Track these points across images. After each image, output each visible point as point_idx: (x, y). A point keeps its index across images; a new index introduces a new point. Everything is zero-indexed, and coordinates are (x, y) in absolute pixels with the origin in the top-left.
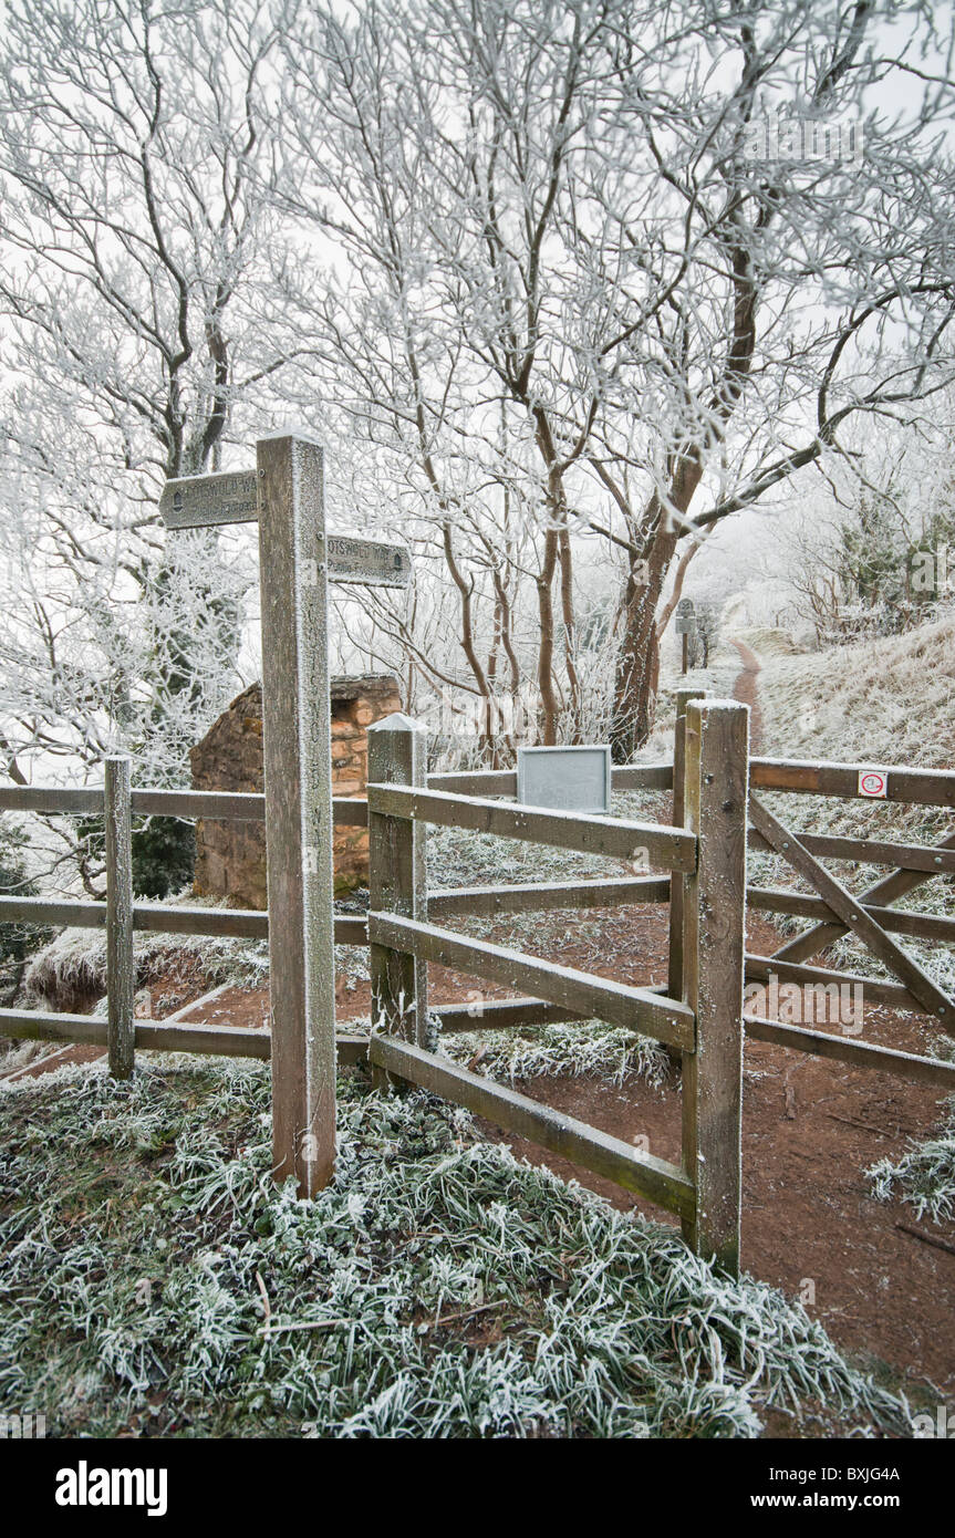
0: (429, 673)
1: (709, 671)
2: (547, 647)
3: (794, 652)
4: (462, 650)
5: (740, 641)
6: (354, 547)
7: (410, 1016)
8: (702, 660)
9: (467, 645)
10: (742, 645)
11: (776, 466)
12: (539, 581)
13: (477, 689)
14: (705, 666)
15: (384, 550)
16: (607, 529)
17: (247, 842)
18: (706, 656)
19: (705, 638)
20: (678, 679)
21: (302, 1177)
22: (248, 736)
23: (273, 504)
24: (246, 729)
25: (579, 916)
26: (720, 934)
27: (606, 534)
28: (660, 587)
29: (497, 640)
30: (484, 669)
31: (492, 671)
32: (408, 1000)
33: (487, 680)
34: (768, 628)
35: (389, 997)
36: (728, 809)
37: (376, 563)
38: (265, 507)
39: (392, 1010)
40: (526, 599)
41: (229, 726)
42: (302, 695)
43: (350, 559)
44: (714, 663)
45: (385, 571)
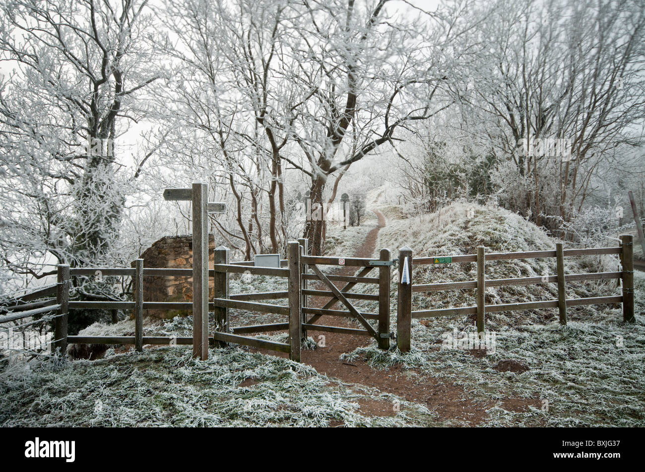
0: (220, 229)
1: (359, 227)
2: (273, 220)
3: (403, 218)
4: (237, 222)
5: (379, 211)
6: (213, 205)
7: (225, 326)
8: (357, 222)
9: (239, 220)
10: (380, 214)
11: (369, 145)
12: (269, 193)
13: (244, 238)
14: (358, 225)
15: (220, 205)
16: (301, 167)
17: (159, 294)
18: (359, 220)
19: (358, 211)
20: (342, 231)
21: (201, 356)
22: (160, 256)
23: (196, 198)
24: (159, 253)
25: (280, 317)
26: (294, 290)
27: (301, 169)
28: (321, 195)
29: (252, 217)
30: (247, 228)
31: (251, 229)
32: (225, 322)
33: (248, 234)
34: (394, 205)
35: (219, 322)
36: (295, 263)
37: (218, 208)
38: (194, 198)
39: (220, 325)
40: (264, 199)
41: (152, 252)
42: (203, 241)
43: (212, 208)
44: (365, 223)
45: (220, 210)
